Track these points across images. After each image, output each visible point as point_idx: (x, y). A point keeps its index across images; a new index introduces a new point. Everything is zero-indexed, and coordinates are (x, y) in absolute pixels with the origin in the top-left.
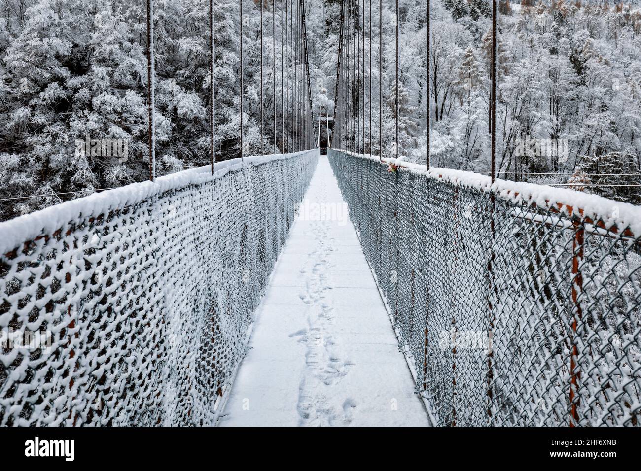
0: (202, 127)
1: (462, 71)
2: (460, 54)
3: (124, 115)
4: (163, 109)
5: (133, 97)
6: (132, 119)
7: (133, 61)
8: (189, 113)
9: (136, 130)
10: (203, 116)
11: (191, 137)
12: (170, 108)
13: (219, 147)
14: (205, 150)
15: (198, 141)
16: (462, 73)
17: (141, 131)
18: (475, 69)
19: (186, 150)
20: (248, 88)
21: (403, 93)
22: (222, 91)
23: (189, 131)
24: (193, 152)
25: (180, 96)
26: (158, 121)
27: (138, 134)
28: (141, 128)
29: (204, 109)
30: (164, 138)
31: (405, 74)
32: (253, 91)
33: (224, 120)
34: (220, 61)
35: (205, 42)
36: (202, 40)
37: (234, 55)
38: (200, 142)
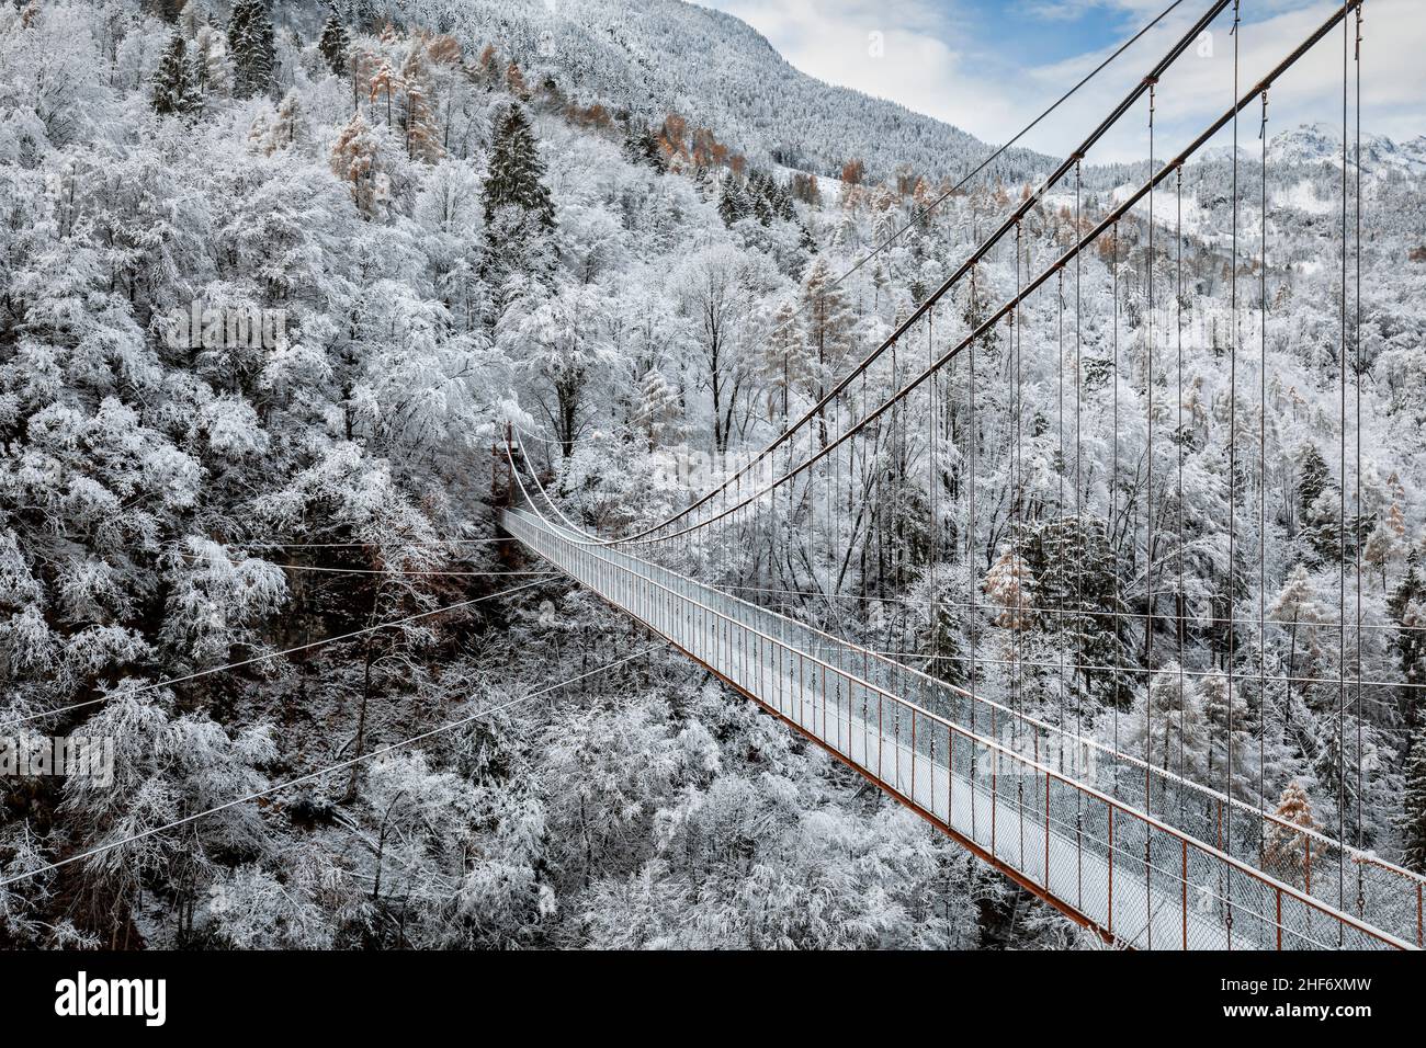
0: (261, 472)
1: (772, 348)
2: (768, 314)
3: (97, 451)
4: (177, 436)
5: (115, 413)
6: (117, 459)
7: (113, 334)
8: (237, 444)
9: (126, 482)
10: (262, 450)
11: (237, 494)
12: (192, 433)
13: (301, 515)
14: (269, 523)
15: (254, 502)
16: (773, 353)
17: (136, 486)
18: (798, 345)
19: (230, 526)
20: (356, 390)
21: (668, 398)
22: (301, 395)
23: (234, 481)
24: (244, 527)
25: (213, 407)
26: (173, 464)
27: (131, 492)
28: (138, 480)
29: (266, 435)
30: (187, 499)
31: (661, 353)
32: (369, 397)
33: (308, 461)
34: (295, 332)
35: (261, 291)
36: (255, 286)
37: (327, 320)
38: (259, 504)
